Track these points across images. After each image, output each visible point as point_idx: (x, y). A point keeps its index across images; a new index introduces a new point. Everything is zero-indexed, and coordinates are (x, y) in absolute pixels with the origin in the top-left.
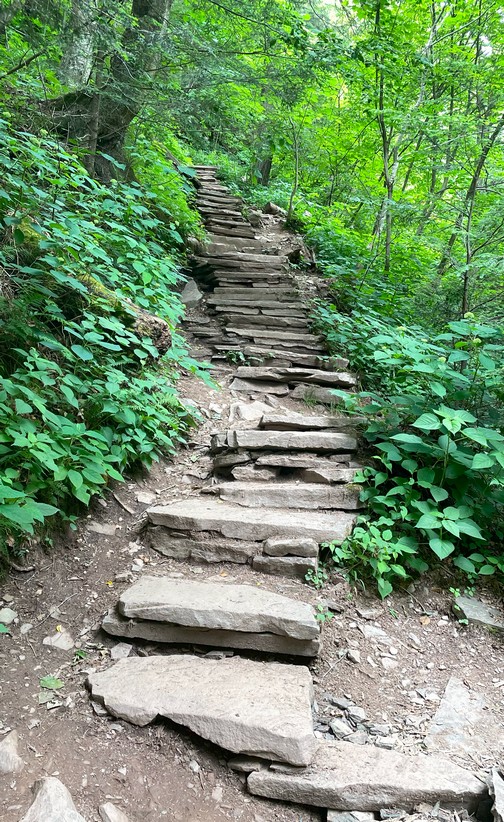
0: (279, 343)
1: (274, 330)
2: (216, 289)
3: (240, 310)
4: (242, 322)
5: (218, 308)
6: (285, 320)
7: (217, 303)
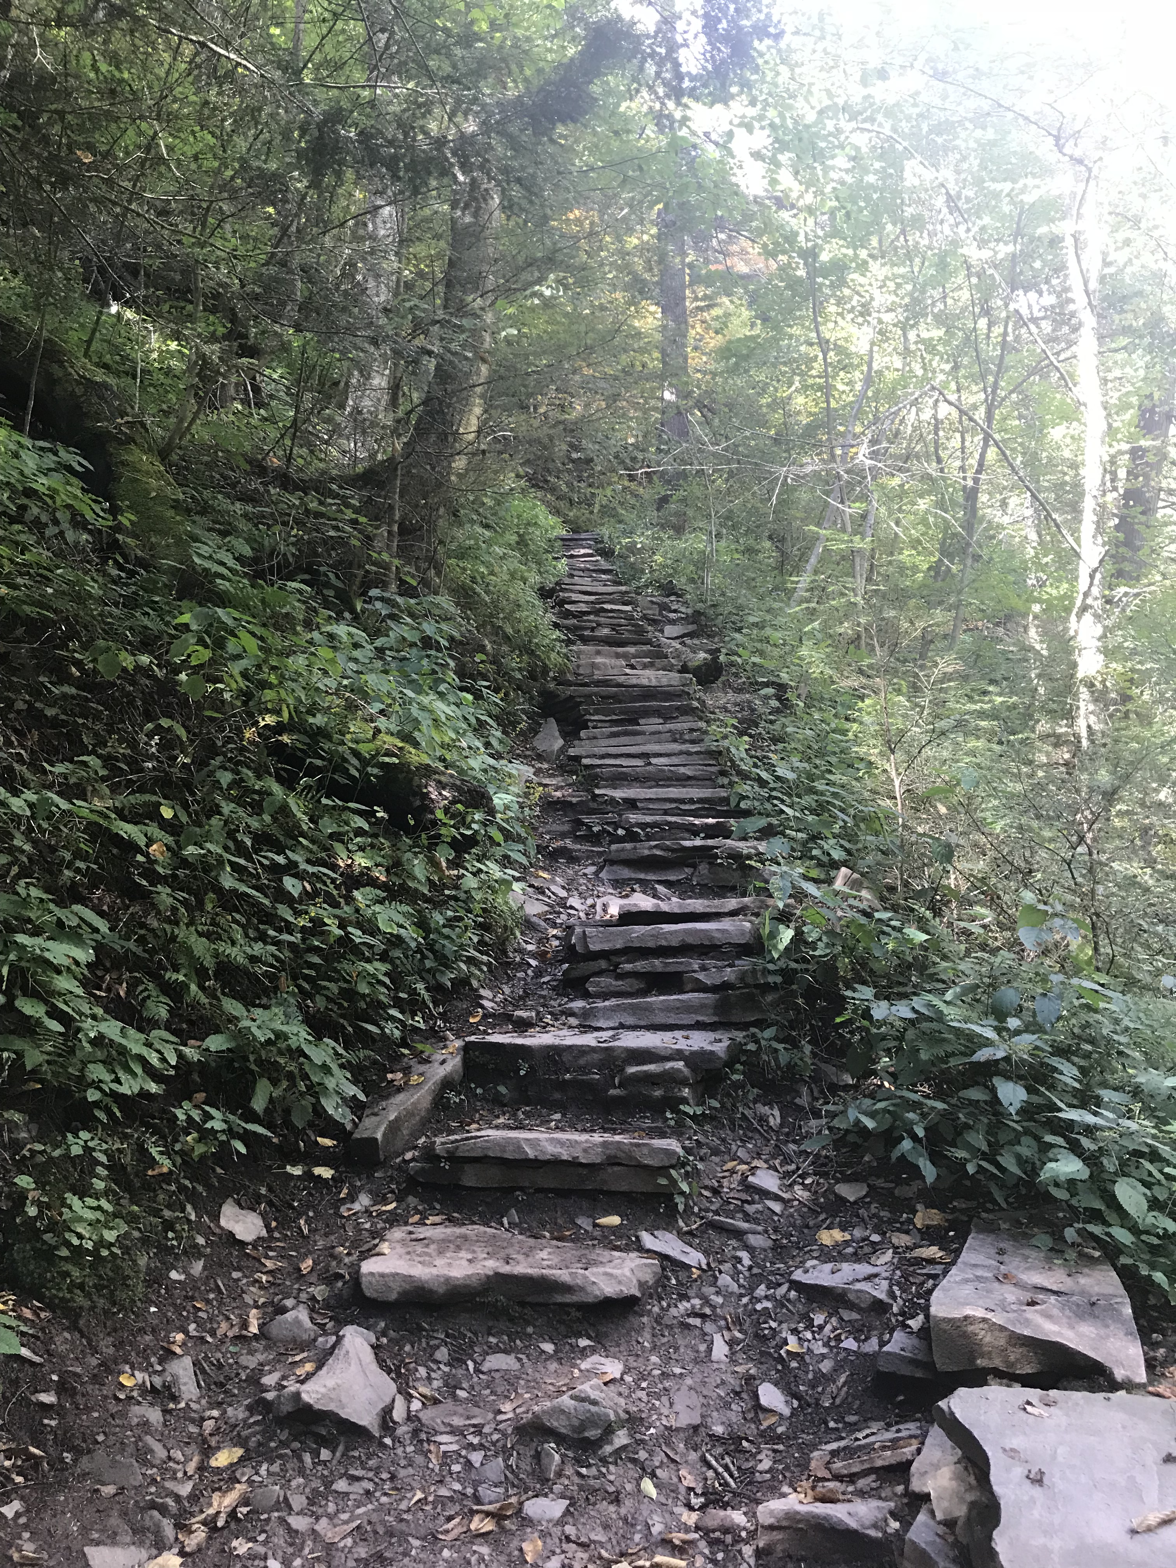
0: (673, 805)
1: (668, 786)
2: (583, 734)
3: (618, 762)
4: (620, 779)
5: (585, 761)
6: (682, 770)
7: (584, 754)
